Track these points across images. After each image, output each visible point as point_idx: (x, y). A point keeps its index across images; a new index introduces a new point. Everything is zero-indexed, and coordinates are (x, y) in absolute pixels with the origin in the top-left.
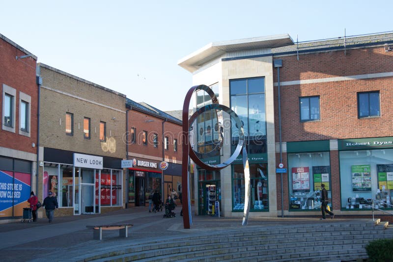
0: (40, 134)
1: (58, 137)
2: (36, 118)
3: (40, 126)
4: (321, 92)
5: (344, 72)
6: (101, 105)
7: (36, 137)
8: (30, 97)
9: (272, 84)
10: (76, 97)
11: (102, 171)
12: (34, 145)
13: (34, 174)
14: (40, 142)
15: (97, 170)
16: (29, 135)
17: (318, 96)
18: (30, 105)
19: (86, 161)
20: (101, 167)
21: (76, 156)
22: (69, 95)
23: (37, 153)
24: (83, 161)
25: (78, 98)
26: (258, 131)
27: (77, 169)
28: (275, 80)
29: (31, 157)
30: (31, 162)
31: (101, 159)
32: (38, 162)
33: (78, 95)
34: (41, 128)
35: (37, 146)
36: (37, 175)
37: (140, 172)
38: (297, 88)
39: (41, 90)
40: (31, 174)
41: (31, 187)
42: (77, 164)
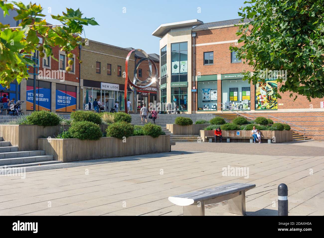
0: (81, 73)
1: (91, 74)
2: (79, 65)
3: (81, 69)
4: (214, 50)
5: (225, 39)
6: (118, 57)
7: (78, 74)
8: (75, 55)
9: (191, 45)
10: (102, 54)
11: (119, 92)
12: (77, 78)
13: (78, 92)
14: (81, 77)
15: (116, 92)
16: (74, 74)
17: (213, 52)
18: (75, 59)
19: (108, 87)
20: (118, 90)
21: (102, 84)
22: (98, 53)
23: (79, 82)
24: (106, 87)
25: (104, 54)
26: (184, 70)
27: (103, 91)
28: (192, 44)
29: (76, 84)
30: (76, 87)
31: (118, 86)
32: (80, 87)
33: (103, 53)
34: (81, 70)
35: (79, 79)
36: (79, 93)
37: (145, 93)
38: (203, 48)
39: (81, 51)
40: (76, 92)
41: (76, 99)
42: (102, 88)
